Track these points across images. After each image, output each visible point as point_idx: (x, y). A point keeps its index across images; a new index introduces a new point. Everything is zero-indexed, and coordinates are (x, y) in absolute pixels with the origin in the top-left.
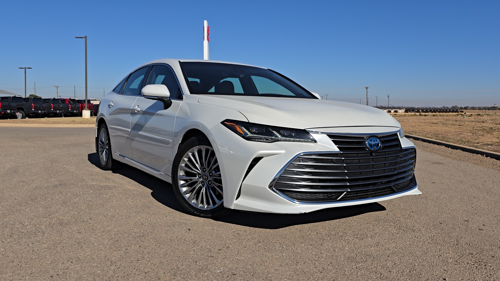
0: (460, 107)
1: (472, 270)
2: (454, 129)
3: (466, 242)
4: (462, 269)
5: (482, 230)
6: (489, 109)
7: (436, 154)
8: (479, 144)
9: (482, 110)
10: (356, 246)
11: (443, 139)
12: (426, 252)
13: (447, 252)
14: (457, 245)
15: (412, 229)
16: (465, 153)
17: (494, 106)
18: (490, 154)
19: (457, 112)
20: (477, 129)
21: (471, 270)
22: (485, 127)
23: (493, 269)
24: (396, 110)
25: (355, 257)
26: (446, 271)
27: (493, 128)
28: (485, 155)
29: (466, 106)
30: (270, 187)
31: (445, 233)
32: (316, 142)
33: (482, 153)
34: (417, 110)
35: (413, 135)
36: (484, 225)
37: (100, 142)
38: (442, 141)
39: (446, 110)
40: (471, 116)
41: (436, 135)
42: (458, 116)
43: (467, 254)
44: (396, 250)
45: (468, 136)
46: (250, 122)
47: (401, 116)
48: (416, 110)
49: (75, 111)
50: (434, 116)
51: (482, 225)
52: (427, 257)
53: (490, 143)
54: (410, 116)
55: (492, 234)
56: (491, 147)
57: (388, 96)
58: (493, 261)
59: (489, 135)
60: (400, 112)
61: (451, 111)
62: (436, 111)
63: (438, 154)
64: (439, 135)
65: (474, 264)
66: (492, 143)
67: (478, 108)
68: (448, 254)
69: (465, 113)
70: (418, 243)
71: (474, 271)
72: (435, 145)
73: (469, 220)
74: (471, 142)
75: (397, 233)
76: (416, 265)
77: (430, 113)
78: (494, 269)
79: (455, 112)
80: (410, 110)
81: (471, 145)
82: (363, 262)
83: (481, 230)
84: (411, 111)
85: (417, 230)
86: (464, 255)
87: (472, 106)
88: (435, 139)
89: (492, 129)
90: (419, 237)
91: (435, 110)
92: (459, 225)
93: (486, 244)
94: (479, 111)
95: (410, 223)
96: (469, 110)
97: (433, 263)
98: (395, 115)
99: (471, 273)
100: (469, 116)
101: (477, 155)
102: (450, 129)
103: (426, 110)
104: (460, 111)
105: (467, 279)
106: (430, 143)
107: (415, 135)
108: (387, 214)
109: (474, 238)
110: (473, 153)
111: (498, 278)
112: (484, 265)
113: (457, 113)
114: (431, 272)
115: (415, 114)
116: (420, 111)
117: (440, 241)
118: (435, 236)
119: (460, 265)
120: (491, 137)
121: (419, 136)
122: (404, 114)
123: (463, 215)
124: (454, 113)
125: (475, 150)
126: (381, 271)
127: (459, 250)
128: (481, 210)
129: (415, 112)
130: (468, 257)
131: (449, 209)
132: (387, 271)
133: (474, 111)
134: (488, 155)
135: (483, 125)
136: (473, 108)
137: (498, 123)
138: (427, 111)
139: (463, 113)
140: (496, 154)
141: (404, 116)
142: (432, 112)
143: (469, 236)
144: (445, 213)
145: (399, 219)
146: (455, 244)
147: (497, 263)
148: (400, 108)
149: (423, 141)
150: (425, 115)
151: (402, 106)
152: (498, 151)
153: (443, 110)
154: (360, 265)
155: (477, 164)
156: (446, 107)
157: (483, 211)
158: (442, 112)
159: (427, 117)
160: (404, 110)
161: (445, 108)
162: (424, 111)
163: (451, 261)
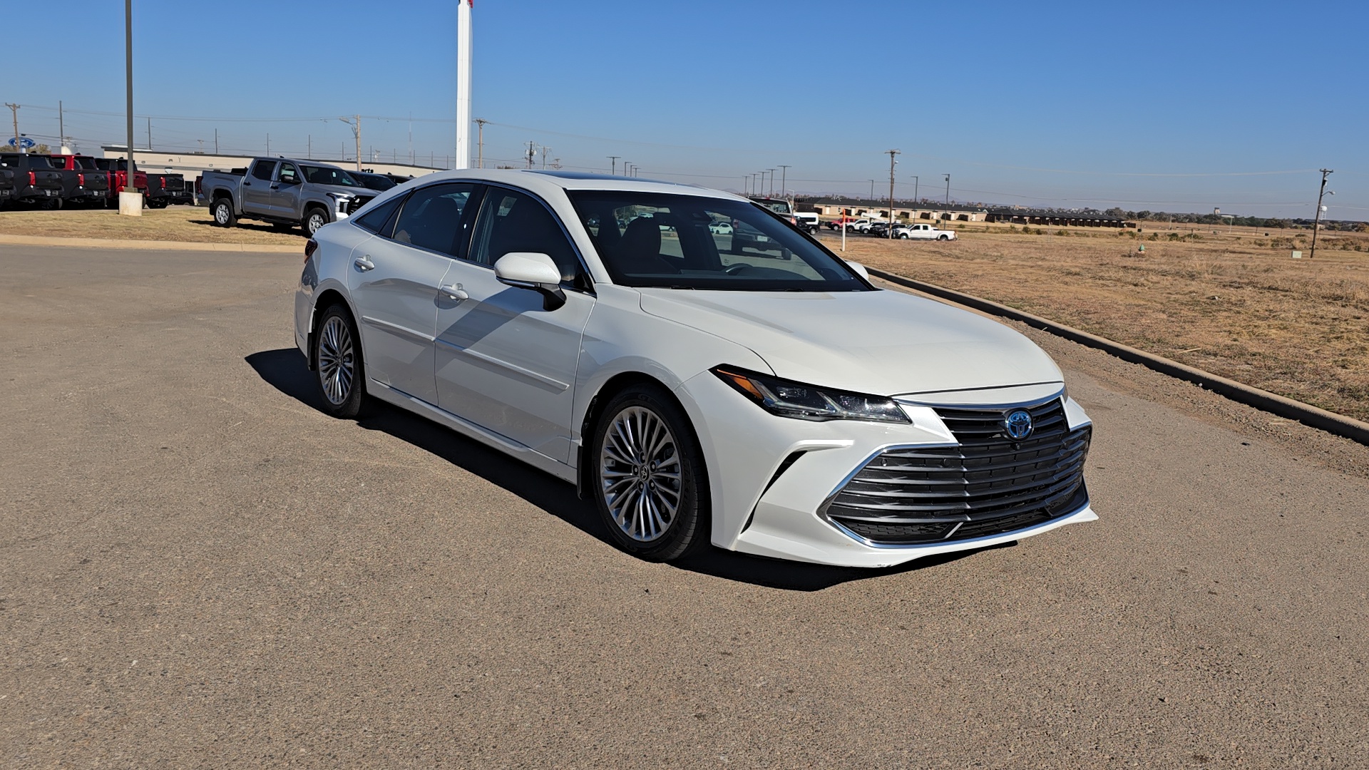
0: (1128, 213)
1: (1207, 682)
2: (1123, 297)
3: (1189, 622)
4: (1189, 679)
5: (1215, 593)
6: (1200, 220)
7: (1090, 376)
8: (1186, 351)
9: (1182, 222)
10: (987, 629)
11: (1101, 327)
12: (1118, 643)
13: (1156, 643)
14: (1172, 627)
15: (1083, 592)
16: (1154, 373)
17: (1212, 213)
18: (1213, 382)
19: (1120, 227)
20: (1178, 300)
21: (1205, 681)
22: (1197, 293)
23: (1242, 679)
24: (962, 213)
25: (992, 655)
26: (1161, 683)
27: (1217, 298)
28: (1201, 385)
29: (1143, 210)
30: (820, 512)
31: (1147, 601)
32: (910, 422)
33: (1195, 379)
34: (1017, 217)
35: (1025, 311)
36: (1217, 582)
37: (322, 348)
38: (1097, 335)
39: (1093, 220)
40: (1154, 240)
41: (1083, 314)
42: (1121, 237)
43: (1194, 648)
44: (1063, 639)
45: (1156, 320)
46: (779, 375)
47: (975, 230)
48: (1014, 217)
49: (96, 193)
50: (1060, 233)
51: (1212, 581)
52: (1122, 656)
53: (1211, 347)
54: (999, 231)
55: (1234, 602)
56: (1214, 361)
57: (947, 177)
58: (1241, 664)
59: (1207, 321)
60: (974, 220)
61: (1105, 221)
62: (1066, 221)
63: (1093, 375)
64: (1090, 316)
65: (1208, 670)
66: (1215, 348)
67: (1173, 216)
68: (1160, 649)
69: (1139, 230)
70: (1100, 624)
71: (1209, 683)
72: (1082, 345)
73: (1186, 570)
74: (1167, 343)
75: (1056, 602)
76: (1107, 670)
77: (1052, 227)
78: (1245, 680)
79: (1115, 225)
80: (1001, 215)
81: (1169, 353)
82: (1011, 666)
83: (1212, 593)
84: (1002, 217)
85: (1091, 594)
86: (1189, 651)
87: (1159, 212)
88: (1082, 330)
89: (1213, 301)
90: (1099, 611)
91: (1062, 219)
92: (1171, 582)
93: (1226, 627)
94: (1176, 224)
95: (1074, 575)
96: (1150, 221)
97: (1136, 666)
98: (961, 226)
99: (1205, 688)
100: (1149, 239)
101: (1184, 382)
102: (1114, 296)
103: (1042, 218)
104: (1126, 224)
105: (1199, 700)
106: (1070, 340)
107: (1032, 313)
108: (1024, 555)
109: (1202, 612)
110: (1173, 376)
111: (1252, 697)
112: (1225, 671)
113: (1119, 229)
114: (1135, 685)
115: (1014, 227)
116: (1025, 218)
117: (1139, 619)
118: (1129, 607)
119: (1183, 671)
120: (1213, 329)
121: (1040, 316)
122: (986, 224)
123: (1174, 558)
124: (1112, 229)
125: (1179, 368)
126: (1048, 683)
127: (1178, 640)
128: (1208, 544)
129: (1012, 222)
130: (1196, 654)
131: (1144, 540)
132: (1059, 684)
133: (1163, 224)
134: (1208, 385)
135: (1192, 289)
136: (1161, 217)
137: (1227, 280)
138: (1042, 221)
139: (1135, 230)
140: (1227, 384)
141: (984, 232)
142: (1057, 223)
143: (1191, 608)
144: (1137, 551)
145: (1050, 566)
146: (1169, 625)
147: (1249, 668)
148: (974, 209)
149: (1052, 333)
150: (1039, 230)
151: (980, 203)
152: (1231, 374)
153: (1085, 220)
154: (1007, 671)
155: (1185, 411)
156: (1093, 209)
157: (1212, 548)
158: (1082, 224)
159: (1043, 236)
160: (983, 216)
161: (1089, 212)
162: (1036, 218)
163: (1167, 663)
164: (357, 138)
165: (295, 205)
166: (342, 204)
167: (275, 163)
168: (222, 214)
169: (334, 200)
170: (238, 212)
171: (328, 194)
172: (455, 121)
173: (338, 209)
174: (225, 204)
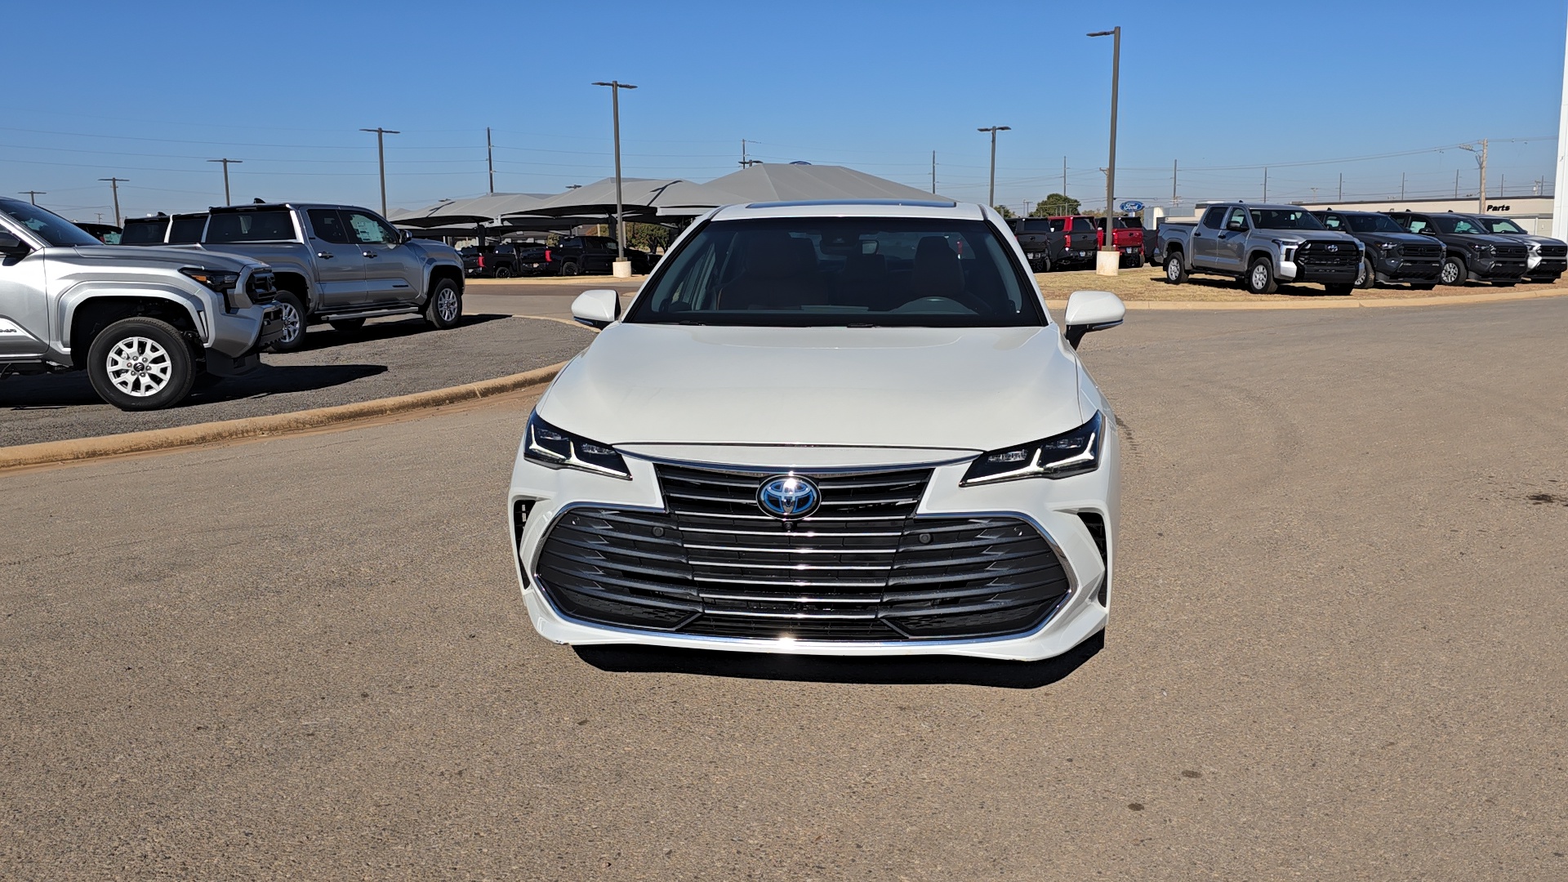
49: (1079, 254)
164: (1481, 168)
165: (1240, 256)
166: (1289, 251)
167: (1227, 208)
168: (1174, 267)
169: (1279, 246)
170: (1188, 267)
171: (1274, 241)
172: (1557, 138)
173: (1283, 257)
174: (1177, 259)
